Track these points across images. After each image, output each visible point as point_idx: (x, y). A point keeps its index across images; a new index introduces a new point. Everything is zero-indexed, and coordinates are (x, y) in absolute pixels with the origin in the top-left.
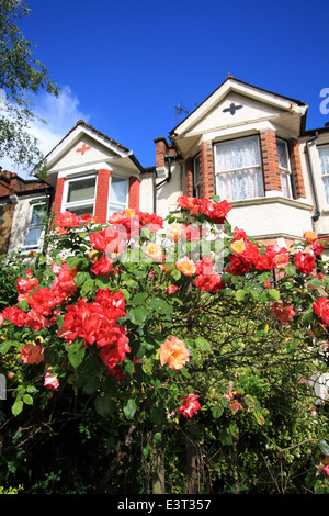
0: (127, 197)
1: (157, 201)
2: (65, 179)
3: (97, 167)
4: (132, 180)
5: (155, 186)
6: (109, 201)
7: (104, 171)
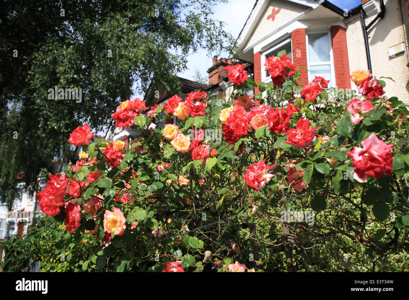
0: (331, 53)
1: (371, 48)
2: (261, 53)
3: (290, 29)
4: (334, 30)
5: (365, 29)
6: (309, 64)
7: (297, 31)
